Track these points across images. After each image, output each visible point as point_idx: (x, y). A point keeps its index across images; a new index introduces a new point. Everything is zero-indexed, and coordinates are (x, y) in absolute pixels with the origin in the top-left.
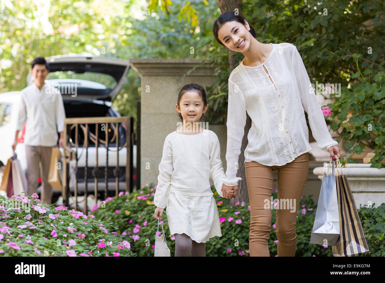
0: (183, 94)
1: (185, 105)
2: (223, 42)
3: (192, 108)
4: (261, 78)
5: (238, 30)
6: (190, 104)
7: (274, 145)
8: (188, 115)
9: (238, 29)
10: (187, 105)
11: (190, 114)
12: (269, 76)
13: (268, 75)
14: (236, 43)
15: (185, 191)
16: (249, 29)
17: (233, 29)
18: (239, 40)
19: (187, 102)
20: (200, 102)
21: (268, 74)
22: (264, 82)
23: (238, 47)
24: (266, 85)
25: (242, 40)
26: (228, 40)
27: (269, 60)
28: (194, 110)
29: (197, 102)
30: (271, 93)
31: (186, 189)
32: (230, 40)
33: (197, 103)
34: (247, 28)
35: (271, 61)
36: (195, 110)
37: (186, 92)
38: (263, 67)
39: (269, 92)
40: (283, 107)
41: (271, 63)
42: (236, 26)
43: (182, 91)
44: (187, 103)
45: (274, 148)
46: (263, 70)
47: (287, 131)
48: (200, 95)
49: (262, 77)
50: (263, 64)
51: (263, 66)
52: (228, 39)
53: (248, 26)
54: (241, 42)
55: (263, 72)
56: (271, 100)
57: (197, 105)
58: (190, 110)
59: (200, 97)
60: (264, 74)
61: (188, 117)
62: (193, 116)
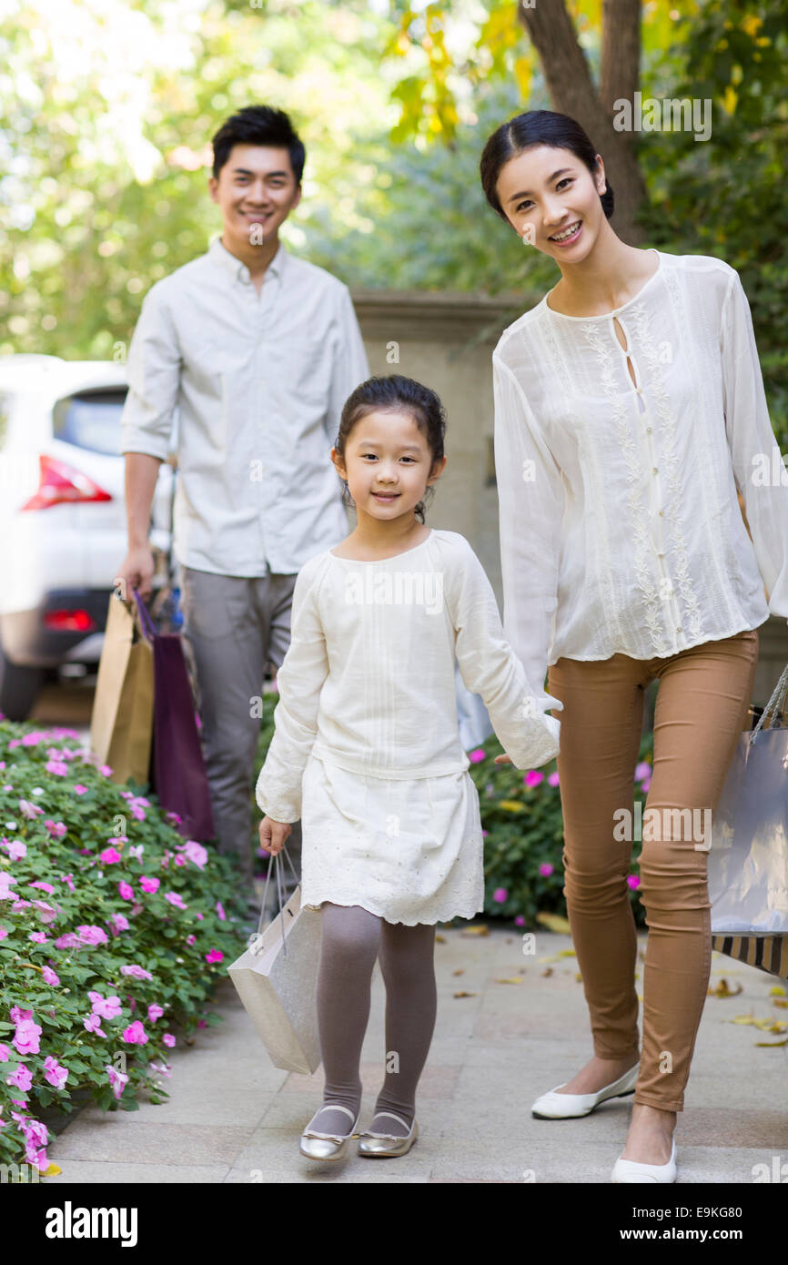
0: (360, 417)
1: (364, 456)
2: (508, 208)
3: (386, 469)
4: (601, 361)
5: (569, 185)
6: (382, 456)
7: (615, 594)
8: (375, 494)
9: (570, 180)
10: (372, 457)
11: (378, 489)
12: (628, 359)
13: (624, 355)
14: (551, 225)
16: (603, 189)
17: (557, 174)
18: (565, 218)
19: (372, 446)
20: (418, 450)
21: (626, 350)
22: (606, 375)
23: (551, 239)
24: (610, 389)
25: (573, 219)
26: (527, 204)
27: (636, 304)
28: (395, 479)
29: (407, 449)
30: (622, 417)
32: (531, 206)
33: (407, 454)
34: (599, 184)
35: (644, 308)
36: (398, 477)
37: (372, 412)
38: (611, 323)
39: (615, 414)
40: (656, 470)
41: (642, 315)
42: (568, 170)
43: (356, 405)
44: (371, 452)
45: (614, 603)
46: (609, 334)
47: (662, 553)
48: (419, 427)
49: (605, 357)
50: (614, 311)
51: (615, 318)
52: (526, 202)
53: (602, 177)
54: (569, 227)
55: (611, 339)
56: (620, 443)
57: (407, 460)
58: (380, 478)
59: (419, 432)
60: (613, 346)
61: (373, 499)
62: (389, 500)
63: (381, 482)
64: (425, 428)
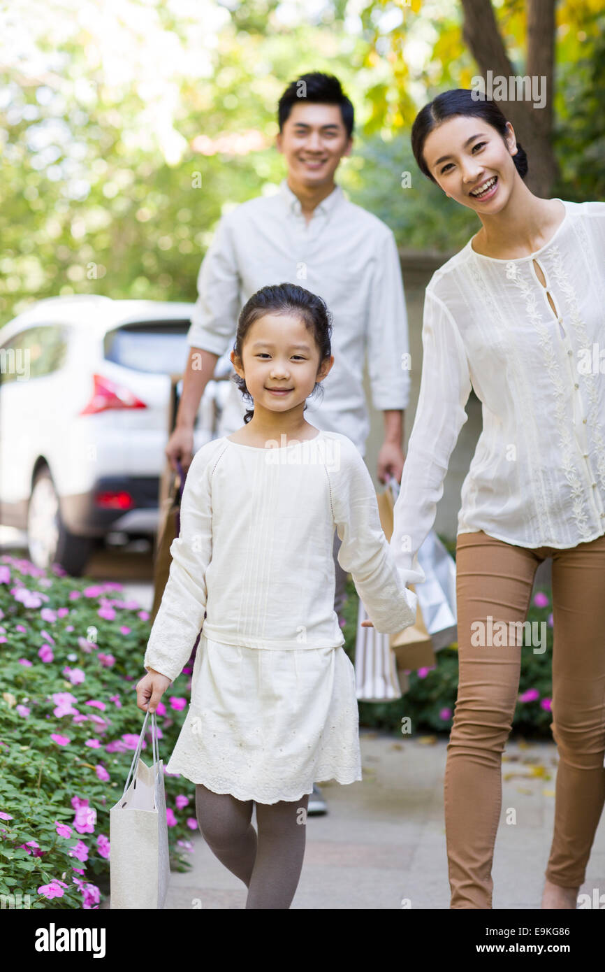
0: (254, 319)
1: (259, 355)
3: (279, 367)
4: (524, 296)
5: (483, 147)
6: (274, 355)
8: (266, 389)
9: (483, 144)
10: (265, 356)
11: (272, 385)
12: (548, 293)
13: (544, 291)
14: (469, 182)
15: (233, 631)
16: (515, 151)
19: (265, 346)
20: (306, 349)
21: (545, 286)
22: (531, 308)
23: (471, 195)
24: (536, 320)
25: (488, 176)
26: (449, 166)
27: (550, 247)
28: (287, 375)
29: (298, 348)
30: (547, 344)
31: (235, 622)
32: (453, 168)
33: (298, 353)
34: (510, 147)
36: (291, 374)
37: (264, 315)
38: (531, 265)
39: (541, 341)
40: (577, 386)
41: (556, 256)
42: (481, 135)
43: (251, 310)
44: (265, 351)
46: (531, 274)
48: (308, 327)
49: (528, 292)
50: (533, 254)
51: (534, 260)
53: (513, 140)
54: (485, 182)
55: (532, 277)
56: (545, 365)
57: (297, 357)
58: (273, 375)
59: (307, 332)
60: (533, 283)
61: (267, 393)
62: (282, 393)
63: (275, 378)
64: (313, 328)
